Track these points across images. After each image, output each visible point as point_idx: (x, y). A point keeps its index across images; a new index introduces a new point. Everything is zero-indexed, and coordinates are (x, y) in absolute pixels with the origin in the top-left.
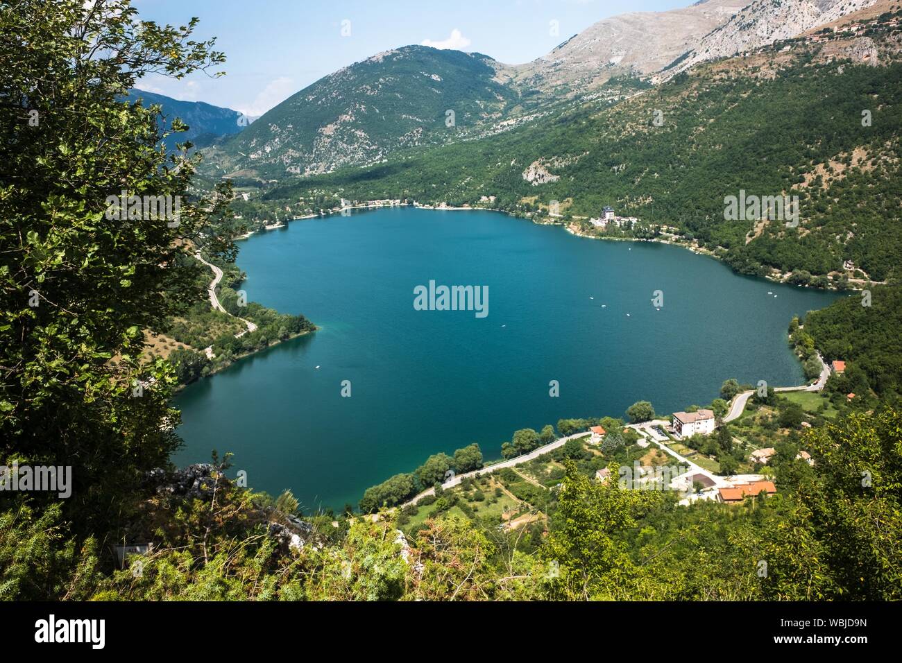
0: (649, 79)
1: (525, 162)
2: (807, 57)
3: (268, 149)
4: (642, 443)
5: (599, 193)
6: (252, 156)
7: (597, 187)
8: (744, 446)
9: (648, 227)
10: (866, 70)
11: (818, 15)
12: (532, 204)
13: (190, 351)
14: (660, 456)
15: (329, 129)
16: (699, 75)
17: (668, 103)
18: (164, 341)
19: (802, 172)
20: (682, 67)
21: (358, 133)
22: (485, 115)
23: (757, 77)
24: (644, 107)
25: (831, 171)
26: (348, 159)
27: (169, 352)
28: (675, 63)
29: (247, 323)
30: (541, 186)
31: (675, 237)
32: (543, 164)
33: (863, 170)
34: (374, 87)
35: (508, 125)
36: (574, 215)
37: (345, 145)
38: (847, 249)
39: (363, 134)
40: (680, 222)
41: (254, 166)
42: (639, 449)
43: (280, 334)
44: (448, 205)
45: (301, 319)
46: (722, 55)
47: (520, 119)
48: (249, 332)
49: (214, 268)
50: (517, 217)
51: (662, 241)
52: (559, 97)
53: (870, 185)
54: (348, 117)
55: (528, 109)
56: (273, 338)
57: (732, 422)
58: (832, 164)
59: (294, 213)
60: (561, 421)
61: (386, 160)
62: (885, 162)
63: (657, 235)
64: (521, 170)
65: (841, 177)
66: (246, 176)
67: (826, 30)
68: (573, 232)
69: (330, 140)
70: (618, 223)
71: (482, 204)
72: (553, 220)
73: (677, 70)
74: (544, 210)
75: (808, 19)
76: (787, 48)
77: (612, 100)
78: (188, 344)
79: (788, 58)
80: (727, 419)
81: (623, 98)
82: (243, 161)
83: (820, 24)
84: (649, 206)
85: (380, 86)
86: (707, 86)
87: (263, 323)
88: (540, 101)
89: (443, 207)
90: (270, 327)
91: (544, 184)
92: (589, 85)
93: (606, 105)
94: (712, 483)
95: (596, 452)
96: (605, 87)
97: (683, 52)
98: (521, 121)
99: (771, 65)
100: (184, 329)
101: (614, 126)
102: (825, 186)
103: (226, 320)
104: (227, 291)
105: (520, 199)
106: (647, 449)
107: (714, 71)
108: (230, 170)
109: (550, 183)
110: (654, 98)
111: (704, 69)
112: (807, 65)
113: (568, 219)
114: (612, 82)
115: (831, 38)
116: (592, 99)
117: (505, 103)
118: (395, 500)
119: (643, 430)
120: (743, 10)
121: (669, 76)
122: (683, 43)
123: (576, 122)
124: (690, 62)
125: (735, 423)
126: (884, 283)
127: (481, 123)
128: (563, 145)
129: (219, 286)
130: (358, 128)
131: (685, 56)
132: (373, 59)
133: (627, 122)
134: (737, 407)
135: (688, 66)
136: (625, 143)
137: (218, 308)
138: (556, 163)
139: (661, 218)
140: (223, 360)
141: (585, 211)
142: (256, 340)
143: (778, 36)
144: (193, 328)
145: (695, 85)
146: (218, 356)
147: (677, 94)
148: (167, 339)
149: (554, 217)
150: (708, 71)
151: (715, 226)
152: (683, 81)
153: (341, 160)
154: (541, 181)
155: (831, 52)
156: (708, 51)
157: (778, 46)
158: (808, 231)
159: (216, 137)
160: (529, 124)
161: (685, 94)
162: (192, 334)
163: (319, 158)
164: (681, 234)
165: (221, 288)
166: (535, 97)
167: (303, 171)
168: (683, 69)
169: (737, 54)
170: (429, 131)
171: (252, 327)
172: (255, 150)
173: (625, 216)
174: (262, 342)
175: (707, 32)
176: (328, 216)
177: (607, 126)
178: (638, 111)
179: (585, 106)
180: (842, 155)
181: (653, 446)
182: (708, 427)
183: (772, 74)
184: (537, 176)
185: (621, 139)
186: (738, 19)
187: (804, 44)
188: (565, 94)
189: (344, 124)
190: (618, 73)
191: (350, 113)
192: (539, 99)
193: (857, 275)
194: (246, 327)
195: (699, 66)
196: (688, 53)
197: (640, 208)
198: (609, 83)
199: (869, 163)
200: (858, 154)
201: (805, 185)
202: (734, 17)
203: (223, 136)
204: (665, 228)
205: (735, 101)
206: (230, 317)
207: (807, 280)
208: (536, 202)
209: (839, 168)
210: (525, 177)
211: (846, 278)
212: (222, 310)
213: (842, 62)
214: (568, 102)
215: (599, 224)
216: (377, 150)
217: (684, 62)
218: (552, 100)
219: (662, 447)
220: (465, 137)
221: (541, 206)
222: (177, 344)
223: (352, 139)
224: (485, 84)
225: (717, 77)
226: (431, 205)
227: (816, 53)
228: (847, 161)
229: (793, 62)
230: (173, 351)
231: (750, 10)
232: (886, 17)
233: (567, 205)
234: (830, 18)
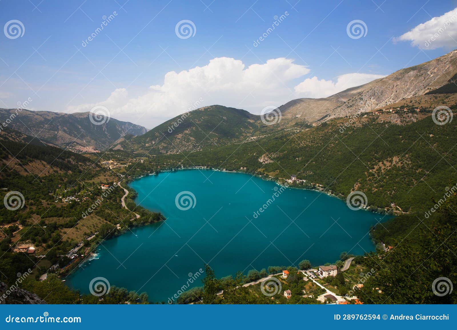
0: (311, 124)
1: (260, 154)
2: (374, 120)
3: (153, 143)
4: (305, 279)
5: (290, 169)
6: (147, 145)
7: (290, 166)
8: (350, 283)
9: (310, 184)
10: (396, 126)
11: (377, 104)
12: (262, 172)
13: (110, 225)
14: (313, 285)
15: (180, 136)
16: (331, 124)
17: (319, 134)
18: (100, 220)
19: (373, 165)
20: (325, 120)
21: (191, 138)
22: (244, 134)
23: (354, 126)
24: (309, 135)
25: (385, 165)
26: (186, 148)
27: (101, 225)
28: (322, 119)
29: (136, 214)
30: (266, 164)
31: (321, 189)
32: (268, 155)
33: (397, 165)
34: (199, 120)
35: (254, 139)
36: (279, 177)
37: (185, 143)
38: (392, 198)
39: (193, 139)
40: (324, 183)
41: (147, 149)
42: (304, 282)
43: (150, 221)
44: (226, 170)
45: (160, 214)
46: (341, 117)
47: (258, 137)
48: (136, 219)
49: (125, 190)
50: (255, 176)
51: (316, 191)
52: (274, 129)
53: (400, 172)
54: (188, 131)
55: (263, 133)
56: (146, 222)
57: (345, 271)
58: (385, 162)
59: (161, 169)
60: (269, 267)
61: (202, 150)
62: (406, 163)
63: (314, 188)
64: (258, 157)
65: (389, 168)
66: (143, 153)
67: (381, 110)
68: (279, 185)
69: (179, 140)
70: (298, 182)
71: (241, 170)
72: (270, 179)
73: (323, 121)
74: (267, 175)
75: (373, 105)
76: (366, 116)
77: (297, 131)
78: (110, 222)
79: (367, 119)
80: (343, 270)
81: (301, 131)
82: (143, 147)
83: (378, 107)
84: (310, 176)
85: (202, 120)
86: (335, 128)
87: (143, 215)
88: (267, 130)
89: (224, 170)
90: (145, 217)
91: (267, 164)
92: (287, 125)
93: (294, 133)
94: (336, 299)
95: (284, 282)
96: (294, 126)
97: (325, 115)
98: (259, 138)
99: (360, 122)
100: (109, 215)
101: (297, 142)
102: (383, 171)
103: (127, 212)
104: (130, 200)
105: (257, 169)
106: (307, 282)
107: (338, 122)
108: (137, 150)
109: (270, 163)
110: (314, 132)
111: (333, 122)
112: (374, 123)
113: (277, 179)
114: (297, 124)
115: (382, 113)
116: (288, 131)
117: (253, 130)
118: (193, 299)
119: (306, 273)
120: (348, 100)
121: (320, 123)
122: (325, 111)
123: (281, 139)
124: (328, 118)
125: (346, 271)
126: (408, 213)
127: (242, 137)
128: (276, 148)
129: (126, 198)
130: (191, 136)
131: (326, 116)
132: (200, 109)
133: (302, 141)
134: (347, 265)
135: (327, 120)
136: (301, 149)
137: (124, 207)
138: (273, 156)
139: (316, 180)
140: (124, 230)
141: (284, 176)
142: (139, 222)
143: (363, 111)
144: (112, 215)
145: (330, 127)
146: (122, 228)
147: (323, 131)
148: (101, 219)
149: (271, 178)
150: (335, 122)
151: (338, 185)
152: (325, 126)
153: (183, 149)
154: (266, 162)
155: (382, 119)
156: (335, 115)
157: (363, 114)
158: (376, 190)
159: (133, 136)
160: (262, 139)
161: (326, 131)
162: (112, 217)
163: (174, 148)
164: (325, 188)
165: (127, 198)
166: (265, 128)
167: (167, 152)
168: (325, 121)
169: (347, 117)
170: (221, 139)
171: (138, 216)
172: (148, 142)
173: (301, 179)
174: (142, 223)
175: (335, 108)
176: (175, 171)
177: (294, 142)
178: (307, 136)
179: (285, 133)
180: (389, 159)
181: (310, 280)
182: (334, 273)
183: (360, 125)
184: (265, 160)
185: (300, 147)
186: (347, 103)
187: (372, 115)
188: (277, 128)
189: (186, 134)
190: (299, 121)
191: (189, 130)
192: (267, 129)
193: (397, 209)
194: (135, 216)
195: (332, 120)
196: (327, 115)
197: (307, 176)
198: (296, 124)
199: (400, 163)
200: (395, 159)
201: (375, 170)
202: (345, 103)
203: (136, 136)
204: (317, 185)
205: (347, 135)
206: (129, 211)
207: (376, 210)
208: (264, 171)
209: (388, 164)
210: (259, 160)
211: (392, 210)
212: (126, 208)
213: (387, 123)
214: (279, 131)
215: (290, 181)
216: (199, 146)
217: (326, 118)
218: (272, 130)
219: (314, 281)
220: (235, 143)
221: (266, 173)
222: (105, 221)
223: (188, 140)
224: (245, 122)
225: (339, 125)
226: (219, 169)
227: (377, 118)
228: (391, 161)
229: (368, 121)
230: (103, 224)
231: (351, 101)
232: (402, 107)
233: (277, 173)
234: (382, 105)
